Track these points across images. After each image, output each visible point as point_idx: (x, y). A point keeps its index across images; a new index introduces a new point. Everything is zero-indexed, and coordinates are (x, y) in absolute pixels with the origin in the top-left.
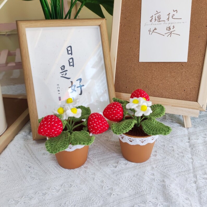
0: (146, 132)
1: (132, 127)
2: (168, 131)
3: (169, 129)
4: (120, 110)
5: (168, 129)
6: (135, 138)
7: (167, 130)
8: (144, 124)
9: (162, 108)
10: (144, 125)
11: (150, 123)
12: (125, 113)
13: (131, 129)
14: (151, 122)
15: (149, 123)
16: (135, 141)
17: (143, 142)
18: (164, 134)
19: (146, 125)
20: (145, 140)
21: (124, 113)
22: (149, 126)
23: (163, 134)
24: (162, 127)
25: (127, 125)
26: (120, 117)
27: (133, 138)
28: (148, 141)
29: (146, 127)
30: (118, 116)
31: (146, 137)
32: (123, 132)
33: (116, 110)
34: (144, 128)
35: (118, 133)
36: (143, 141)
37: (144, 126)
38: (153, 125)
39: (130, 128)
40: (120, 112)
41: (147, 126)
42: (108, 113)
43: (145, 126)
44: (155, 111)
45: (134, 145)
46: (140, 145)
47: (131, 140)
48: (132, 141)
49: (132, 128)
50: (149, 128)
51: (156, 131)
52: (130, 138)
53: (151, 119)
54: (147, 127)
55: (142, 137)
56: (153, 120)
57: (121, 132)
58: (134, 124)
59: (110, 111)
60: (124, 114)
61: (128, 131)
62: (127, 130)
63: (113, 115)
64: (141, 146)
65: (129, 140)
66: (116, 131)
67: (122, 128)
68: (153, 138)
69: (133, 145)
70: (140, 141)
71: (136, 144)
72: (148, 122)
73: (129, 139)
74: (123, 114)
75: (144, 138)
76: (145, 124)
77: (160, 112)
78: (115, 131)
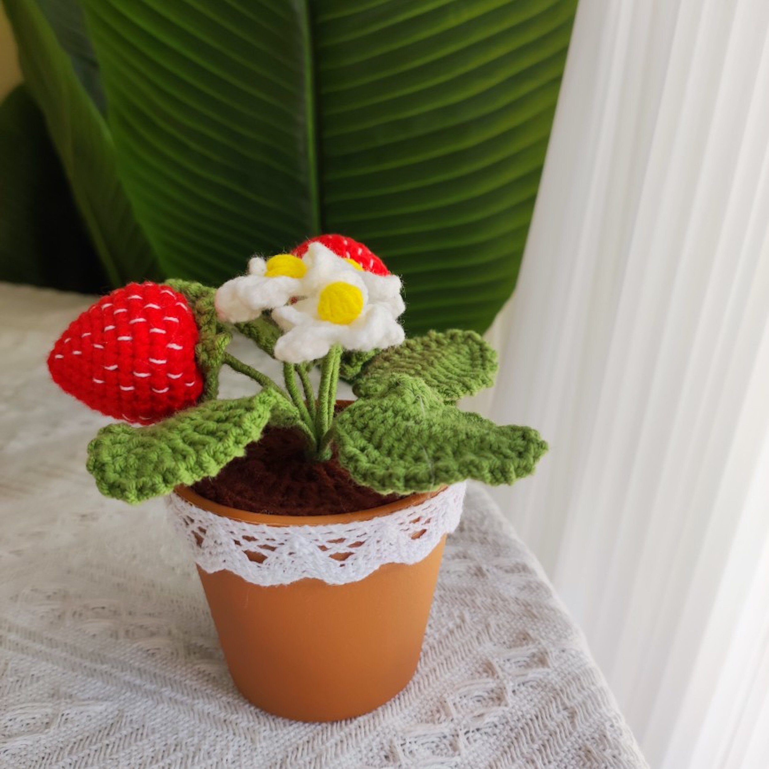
0: (364, 476)
1: (247, 441)
2: (520, 455)
3: (524, 437)
4: (167, 326)
5: (520, 442)
6: (282, 530)
7: (512, 449)
8: (353, 423)
9: (476, 347)
10: (349, 433)
11: (390, 413)
12: (206, 350)
13: (240, 452)
14: (400, 404)
15: (386, 411)
16: (285, 550)
17: (345, 556)
18: (492, 472)
19: (362, 430)
20: (359, 544)
21: (200, 348)
22: (387, 433)
23: (488, 475)
24: (474, 430)
25: (212, 425)
26: (171, 384)
27: (264, 527)
28: (384, 546)
29: (362, 443)
30: (151, 369)
31: (360, 515)
32: (173, 472)
33: (133, 330)
34: (351, 448)
35: (132, 485)
36: (342, 549)
37: (347, 438)
38: (411, 423)
39: (230, 442)
40: (170, 341)
41: (372, 433)
42: (77, 353)
43: (356, 434)
44: (432, 364)
45: (281, 587)
46: (329, 580)
47: (253, 547)
48: (264, 552)
49: (250, 447)
50: (386, 444)
51: (436, 459)
52: (250, 529)
53: (400, 387)
54: (370, 440)
55: (330, 518)
56: (413, 391)
57: (158, 479)
58: (268, 415)
59: (92, 340)
60: (204, 357)
61: (214, 470)
62: (206, 457)
63: (113, 368)
64: (335, 587)
65: (241, 549)
66: (124, 471)
67: (174, 450)
68: (418, 527)
69: (272, 588)
70: (323, 548)
71: (296, 579)
72: (377, 410)
73: (243, 542)
74: (196, 359)
75: (351, 526)
76: (359, 425)
77: (468, 367)
78: (112, 476)
